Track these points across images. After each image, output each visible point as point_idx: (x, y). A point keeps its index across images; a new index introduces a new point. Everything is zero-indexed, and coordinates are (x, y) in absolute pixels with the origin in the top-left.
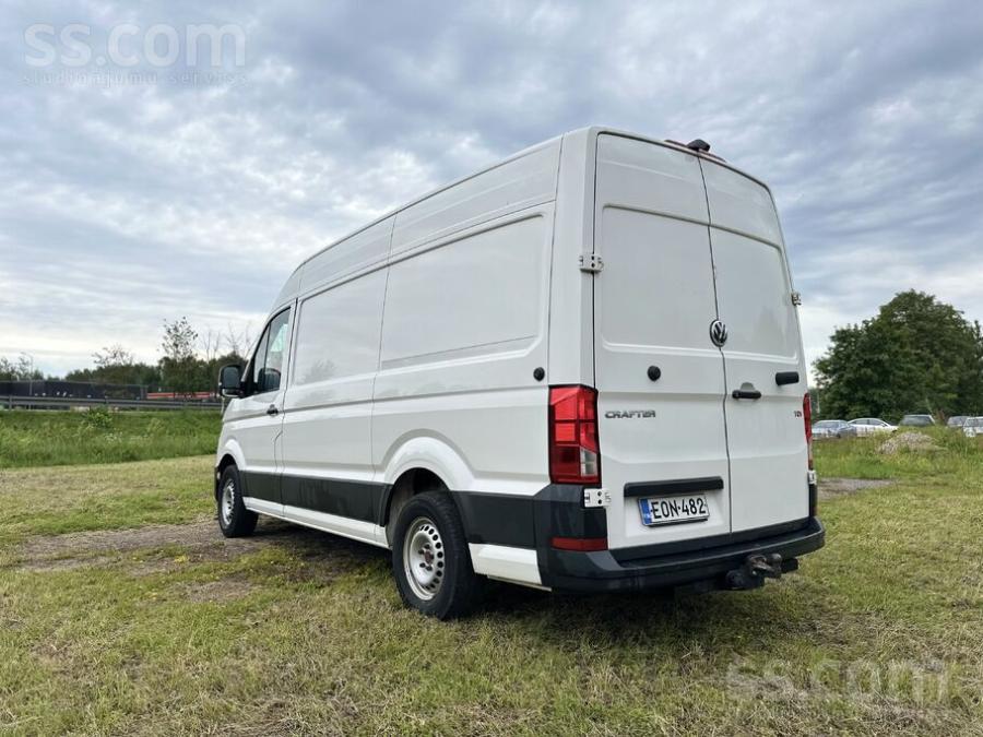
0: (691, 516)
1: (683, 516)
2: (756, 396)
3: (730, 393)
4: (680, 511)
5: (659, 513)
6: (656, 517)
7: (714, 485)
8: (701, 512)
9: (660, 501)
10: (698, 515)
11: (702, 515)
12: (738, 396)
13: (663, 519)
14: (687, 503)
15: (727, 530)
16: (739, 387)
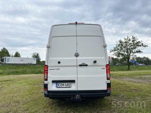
0: (67, 86)
1: (65, 86)
2: (87, 65)
3: (78, 65)
5: (59, 85)
7: (74, 81)
9: (61, 83)
11: (70, 86)
12: (80, 65)
13: (60, 87)
14: (67, 84)
15: (76, 90)
16: (81, 64)
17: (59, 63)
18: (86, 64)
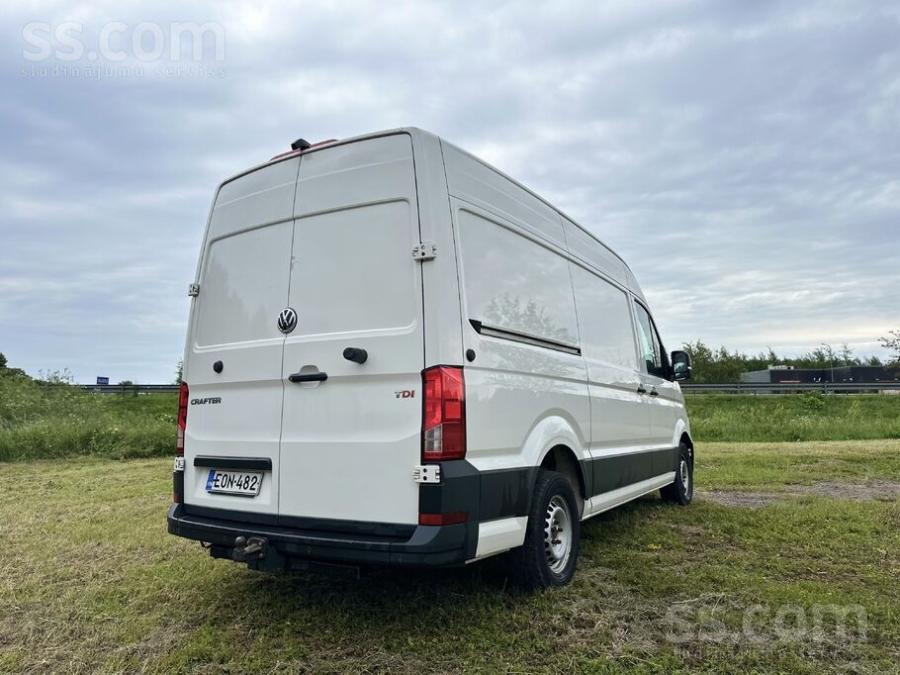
0: (242, 490)
1: (235, 489)
2: (322, 378)
3: (286, 376)
4: (235, 484)
5: (218, 483)
6: (216, 486)
7: (263, 466)
8: (251, 489)
9: (223, 473)
10: (248, 491)
11: (252, 492)
12: (296, 379)
13: (220, 488)
14: (243, 479)
15: (274, 511)
16: (296, 371)
17: (218, 368)
18: (321, 370)
